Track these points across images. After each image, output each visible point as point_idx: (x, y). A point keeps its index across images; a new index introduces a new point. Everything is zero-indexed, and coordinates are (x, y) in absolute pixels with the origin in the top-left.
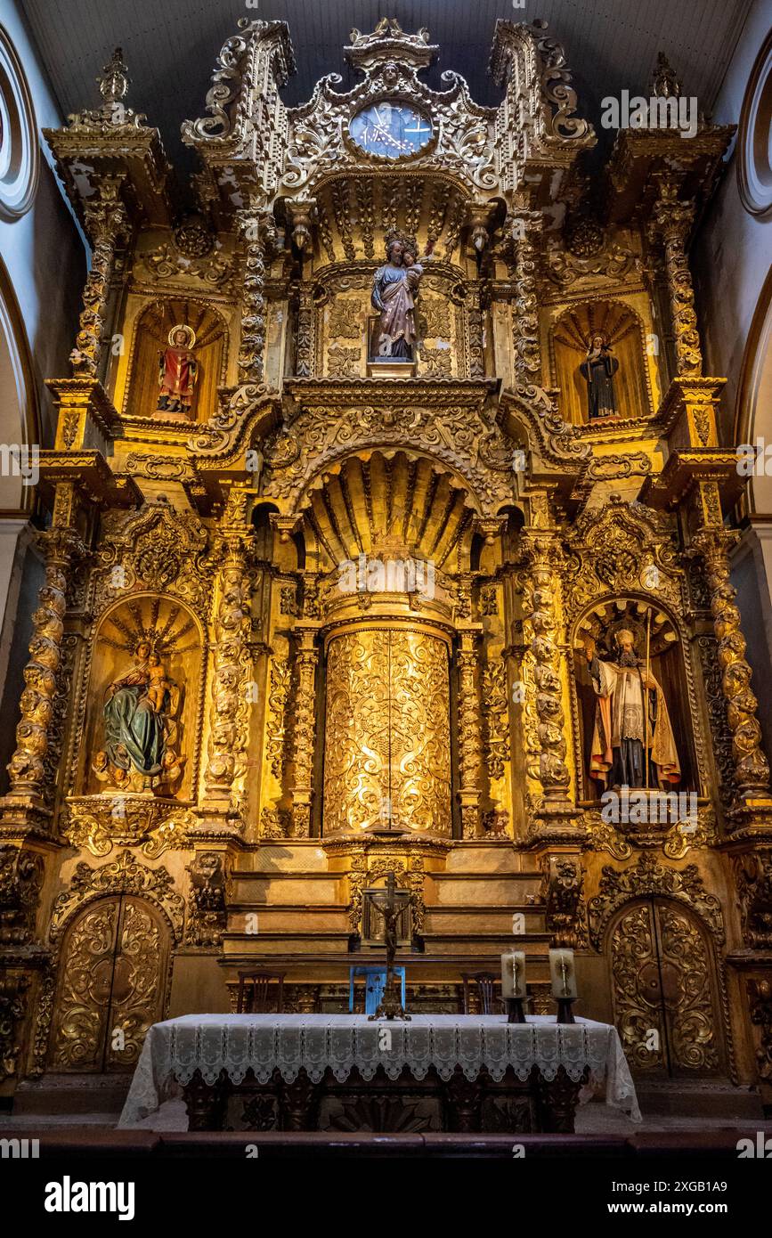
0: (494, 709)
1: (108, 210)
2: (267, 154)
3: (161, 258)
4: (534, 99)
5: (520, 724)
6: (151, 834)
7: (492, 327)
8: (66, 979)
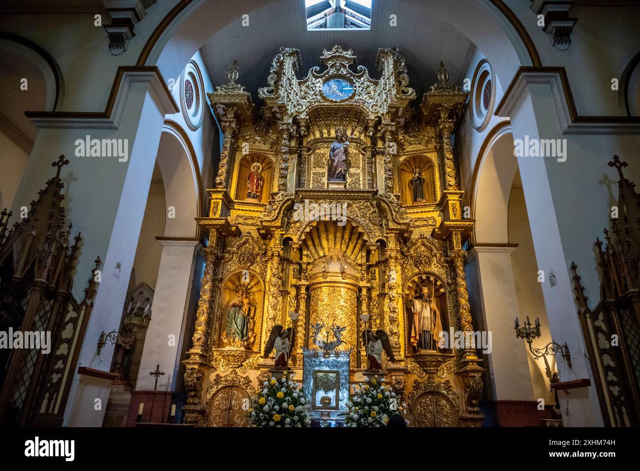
0: (374, 317)
1: (230, 122)
2: (290, 99)
3: (249, 137)
4: (392, 79)
5: (384, 324)
6: (243, 364)
7: (376, 164)
8: (212, 418)
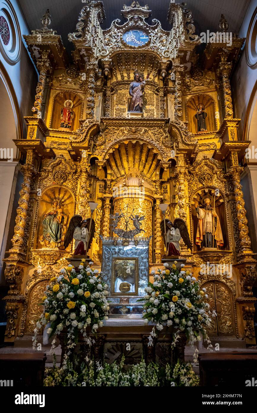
1: (44, 62)
2: (96, 45)
3: (62, 78)
4: (181, 29)
6: (58, 261)
7: (167, 102)
8: (31, 306)
